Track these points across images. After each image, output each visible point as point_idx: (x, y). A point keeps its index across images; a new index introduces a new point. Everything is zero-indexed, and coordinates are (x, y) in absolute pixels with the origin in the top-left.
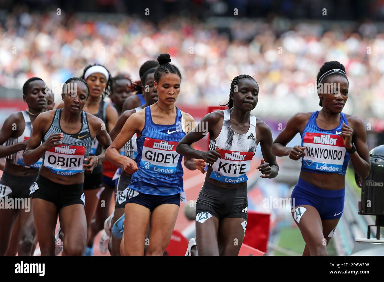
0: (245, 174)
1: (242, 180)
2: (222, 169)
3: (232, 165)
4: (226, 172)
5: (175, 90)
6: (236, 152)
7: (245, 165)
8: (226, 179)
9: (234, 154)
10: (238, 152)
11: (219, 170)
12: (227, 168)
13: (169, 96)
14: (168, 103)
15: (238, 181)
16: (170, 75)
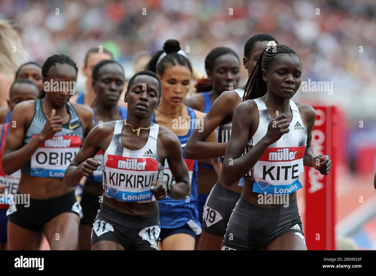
0: (298, 180)
1: (294, 189)
2: (268, 176)
3: (281, 168)
4: (274, 179)
5: (183, 87)
6: (282, 148)
7: (297, 165)
8: (276, 188)
9: (280, 152)
10: (286, 148)
11: (264, 178)
12: (274, 172)
13: (175, 95)
14: (174, 104)
15: (290, 191)
16: (178, 68)
